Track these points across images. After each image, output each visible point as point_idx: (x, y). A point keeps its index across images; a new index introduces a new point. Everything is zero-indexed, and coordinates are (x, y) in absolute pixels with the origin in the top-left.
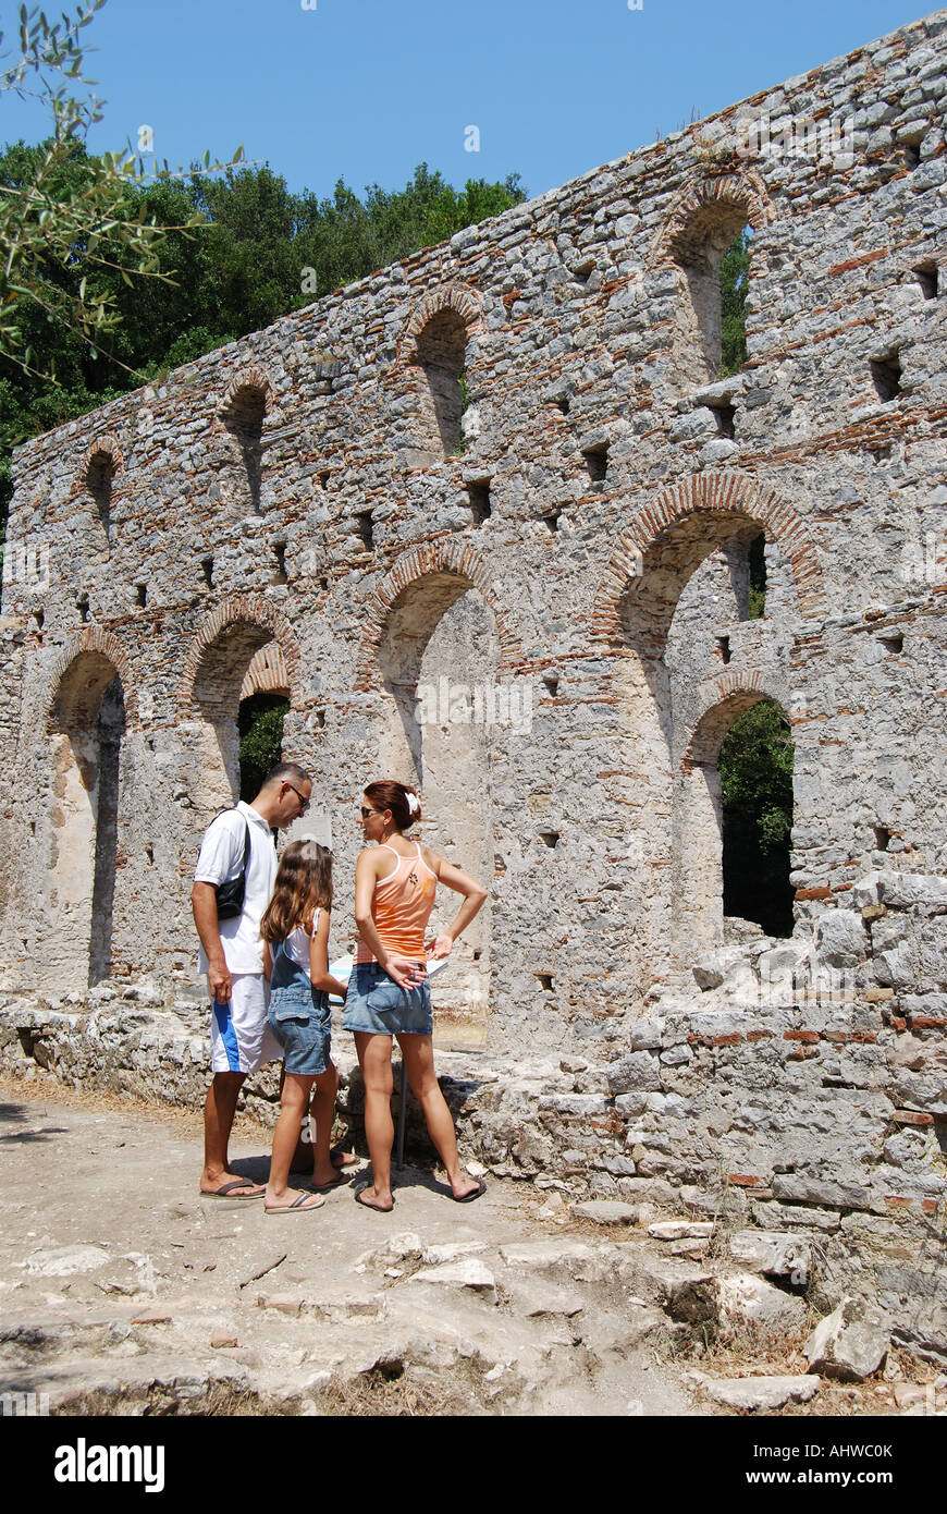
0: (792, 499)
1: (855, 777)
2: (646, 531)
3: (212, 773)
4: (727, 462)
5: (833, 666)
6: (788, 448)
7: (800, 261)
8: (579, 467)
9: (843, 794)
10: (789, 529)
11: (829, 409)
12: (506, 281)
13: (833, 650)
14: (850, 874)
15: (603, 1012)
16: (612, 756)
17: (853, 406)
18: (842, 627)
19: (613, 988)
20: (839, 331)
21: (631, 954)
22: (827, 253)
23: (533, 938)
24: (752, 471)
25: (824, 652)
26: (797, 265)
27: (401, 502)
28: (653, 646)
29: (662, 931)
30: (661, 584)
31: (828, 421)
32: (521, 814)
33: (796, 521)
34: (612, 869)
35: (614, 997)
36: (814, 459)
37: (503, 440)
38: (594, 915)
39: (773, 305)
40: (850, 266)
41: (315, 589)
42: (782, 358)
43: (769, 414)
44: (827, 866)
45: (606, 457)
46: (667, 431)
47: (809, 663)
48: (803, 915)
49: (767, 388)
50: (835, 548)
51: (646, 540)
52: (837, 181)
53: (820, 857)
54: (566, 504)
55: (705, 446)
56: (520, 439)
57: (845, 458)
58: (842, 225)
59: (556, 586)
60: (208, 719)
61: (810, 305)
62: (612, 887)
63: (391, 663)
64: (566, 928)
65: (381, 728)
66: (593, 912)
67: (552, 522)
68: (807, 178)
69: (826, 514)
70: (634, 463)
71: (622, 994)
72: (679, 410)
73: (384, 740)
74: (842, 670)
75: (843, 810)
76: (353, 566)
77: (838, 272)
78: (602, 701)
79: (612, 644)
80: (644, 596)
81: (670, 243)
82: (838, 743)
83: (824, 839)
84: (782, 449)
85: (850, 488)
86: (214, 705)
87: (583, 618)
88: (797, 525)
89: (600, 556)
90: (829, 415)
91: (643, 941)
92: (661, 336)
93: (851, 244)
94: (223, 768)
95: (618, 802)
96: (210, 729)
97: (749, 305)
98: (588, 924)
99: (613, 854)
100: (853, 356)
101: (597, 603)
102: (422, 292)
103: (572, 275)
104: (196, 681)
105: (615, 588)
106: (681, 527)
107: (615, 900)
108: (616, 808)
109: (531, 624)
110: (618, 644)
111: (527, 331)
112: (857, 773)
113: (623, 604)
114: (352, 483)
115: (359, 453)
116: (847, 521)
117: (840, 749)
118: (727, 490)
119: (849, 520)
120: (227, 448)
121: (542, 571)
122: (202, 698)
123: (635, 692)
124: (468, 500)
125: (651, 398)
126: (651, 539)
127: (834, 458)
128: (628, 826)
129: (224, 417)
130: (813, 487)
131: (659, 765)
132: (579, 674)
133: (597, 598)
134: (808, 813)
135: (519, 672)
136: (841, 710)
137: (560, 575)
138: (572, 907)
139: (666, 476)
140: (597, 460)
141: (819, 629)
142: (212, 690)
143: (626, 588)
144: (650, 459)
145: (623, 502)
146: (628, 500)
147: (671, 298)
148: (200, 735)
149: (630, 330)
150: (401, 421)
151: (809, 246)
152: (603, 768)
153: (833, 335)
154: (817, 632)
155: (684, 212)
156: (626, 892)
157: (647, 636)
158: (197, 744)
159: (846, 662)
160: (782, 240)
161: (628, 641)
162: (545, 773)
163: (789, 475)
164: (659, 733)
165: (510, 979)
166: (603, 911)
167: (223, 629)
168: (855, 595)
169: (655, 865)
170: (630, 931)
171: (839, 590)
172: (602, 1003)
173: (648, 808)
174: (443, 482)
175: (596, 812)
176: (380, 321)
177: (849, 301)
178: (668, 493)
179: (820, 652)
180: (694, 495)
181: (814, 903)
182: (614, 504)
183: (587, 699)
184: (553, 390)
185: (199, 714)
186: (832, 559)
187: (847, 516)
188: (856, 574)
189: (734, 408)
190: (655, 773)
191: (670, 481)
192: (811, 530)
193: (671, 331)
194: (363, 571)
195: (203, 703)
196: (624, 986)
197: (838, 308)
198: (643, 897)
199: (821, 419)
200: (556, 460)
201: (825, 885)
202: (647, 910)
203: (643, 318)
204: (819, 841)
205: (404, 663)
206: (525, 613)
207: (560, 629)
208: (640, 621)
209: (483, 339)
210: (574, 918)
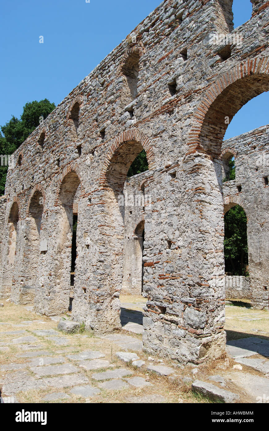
0: (147, 133)
1: (162, 223)
2: (112, 151)
3: (33, 231)
4: (131, 126)
5: (156, 185)
6: (146, 117)
7: (151, 61)
8: (99, 136)
9: (158, 229)
10: (146, 142)
11: (157, 103)
12: (88, 91)
13: (156, 180)
14: (159, 257)
15: (96, 301)
16: (102, 220)
17: (163, 100)
18: (159, 171)
19: (99, 294)
20: (160, 78)
21: (107, 282)
22: (157, 57)
23: (83, 277)
24: (137, 127)
25: (154, 181)
26: (150, 63)
27: (65, 154)
28: (119, 188)
29: (119, 275)
30: (120, 169)
31: (157, 106)
32: (82, 239)
33: (148, 140)
34: (100, 256)
35: (99, 297)
36: (153, 119)
37: (84, 133)
38: (95, 270)
39: (144, 77)
40: (163, 58)
41: (49, 181)
42: (145, 91)
43: (142, 109)
44: (153, 255)
45: (105, 132)
46: (118, 121)
47: (150, 185)
48: (146, 272)
49: (141, 101)
50: (158, 146)
51: (112, 153)
52: (161, 35)
53: (151, 251)
54: (96, 148)
55: (126, 123)
56: (88, 132)
57: (162, 117)
58: (162, 47)
59: (93, 171)
60: (33, 217)
61: (153, 73)
62: (100, 261)
63: (64, 199)
64: (89, 274)
65: (60, 216)
66: (95, 269)
67: (93, 153)
68: (153, 38)
69: (155, 136)
70: (110, 132)
71: (103, 296)
72: (121, 114)
73: (60, 220)
74: (158, 186)
75: (158, 234)
76: (56, 173)
77: (160, 61)
78: (100, 203)
79: (104, 186)
80: (114, 172)
81: (121, 68)
82: (157, 211)
83: (152, 245)
84: (145, 118)
85: (162, 126)
86: (35, 214)
87: (98, 180)
88: (148, 141)
89: (102, 161)
90: (157, 104)
91: (111, 278)
92: (118, 94)
93: (164, 52)
94: (37, 230)
95: (103, 235)
96: (33, 220)
97: (138, 79)
98: (94, 273)
99: (101, 251)
100: (163, 84)
101: (101, 175)
102: (72, 100)
103: (100, 85)
104: (30, 207)
105: (105, 170)
106: (121, 148)
107: (101, 265)
108: (103, 236)
109: (87, 183)
110: (107, 186)
111: (91, 103)
112: (162, 221)
113: (107, 174)
114: (57, 152)
115: (59, 144)
116: (161, 137)
117: (157, 213)
118: (131, 134)
119: (162, 136)
120: (38, 149)
121: (90, 168)
122: (32, 212)
123: (111, 201)
124: (77, 151)
125: (115, 112)
126: (113, 153)
127: (158, 117)
128: (107, 242)
129: (38, 141)
130: (153, 128)
131: (119, 223)
132: (96, 196)
133: (101, 173)
134: (148, 236)
135: (84, 197)
136: (158, 200)
137: (94, 168)
138: (90, 267)
139: (117, 134)
140: (103, 133)
141: (153, 173)
142: (34, 210)
143: (108, 169)
144: (114, 130)
145: (107, 144)
146: (109, 143)
147: (121, 84)
148: (30, 221)
149: (112, 95)
150: (67, 134)
151: (153, 57)
152: (99, 224)
153: (158, 80)
154: (152, 174)
155: (124, 59)
156: (105, 263)
157: (117, 185)
158: (29, 223)
159: (160, 183)
160: (146, 57)
161: (110, 185)
162: (87, 226)
163: (146, 126)
164: (119, 214)
165: (77, 289)
166: (98, 269)
167: (34, 193)
168: (163, 160)
169: (117, 254)
170: (106, 276)
171: (159, 160)
172: (96, 299)
173: (114, 237)
174: (73, 147)
175: (97, 238)
176: (64, 109)
177: (163, 69)
178: (117, 139)
179: (153, 181)
180: (123, 137)
181: (149, 268)
182: (106, 145)
183: (97, 203)
184: (94, 117)
185: (31, 216)
186: (157, 150)
187: (161, 135)
188: (163, 154)
189: (134, 109)
190: (118, 226)
191: (118, 135)
192: (152, 142)
193: (120, 93)
194: (57, 174)
195: (32, 213)
196: (104, 293)
197: (160, 72)
198: (112, 264)
199: (155, 107)
200: (94, 136)
201: (152, 261)
202: (113, 269)
203: (114, 91)
204: (151, 246)
205: (68, 199)
206: (86, 180)
207: (93, 183)
208: (114, 180)
209: (82, 108)
210: (91, 271)
